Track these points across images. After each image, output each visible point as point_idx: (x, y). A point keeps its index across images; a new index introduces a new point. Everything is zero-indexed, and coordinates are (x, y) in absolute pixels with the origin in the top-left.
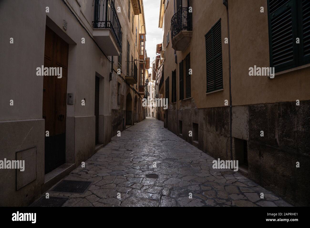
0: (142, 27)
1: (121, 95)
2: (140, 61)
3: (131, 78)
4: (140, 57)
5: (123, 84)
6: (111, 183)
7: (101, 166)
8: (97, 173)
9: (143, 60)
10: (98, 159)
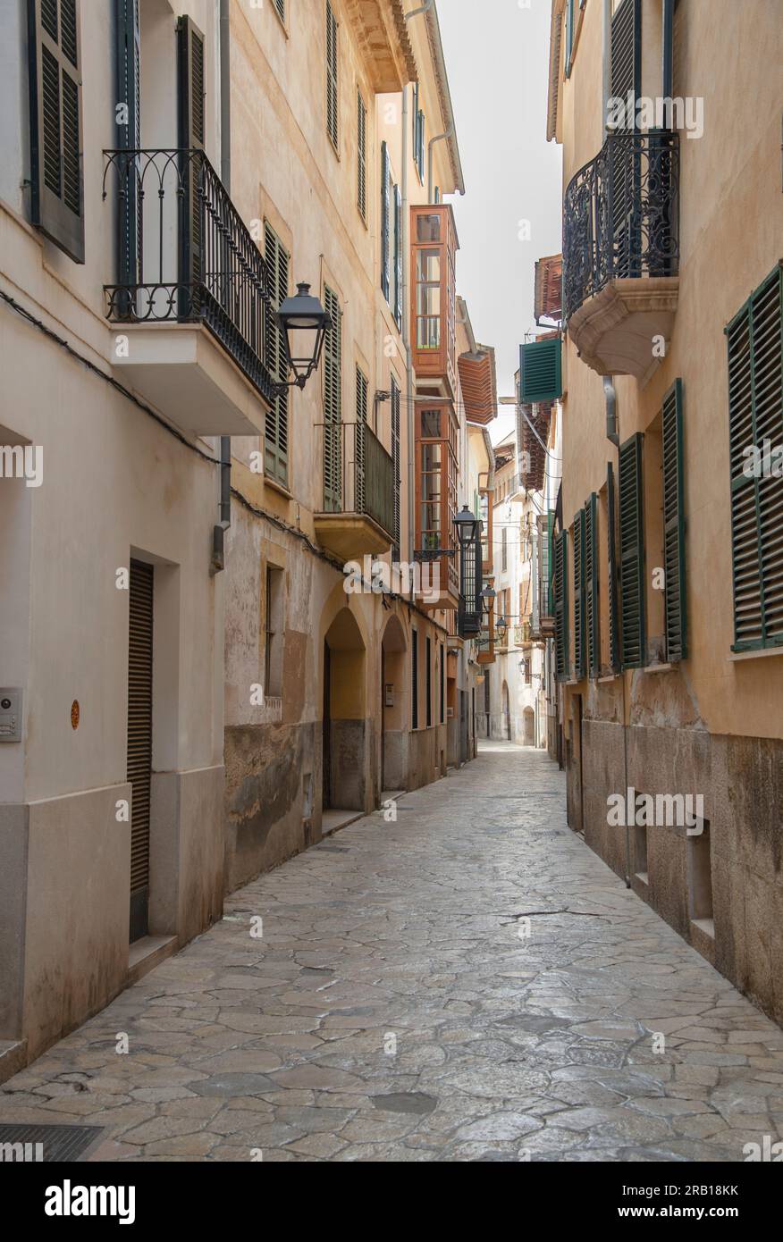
0: (430, 149)
1: (290, 635)
2: (420, 391)
3: (349, 525)
4: (416, 364)
5: (301, 570)
6: (199, 1132)
7: (154, 1053)
8: (131, 1087)
9: (438, 382)
10: (142, 1020)
